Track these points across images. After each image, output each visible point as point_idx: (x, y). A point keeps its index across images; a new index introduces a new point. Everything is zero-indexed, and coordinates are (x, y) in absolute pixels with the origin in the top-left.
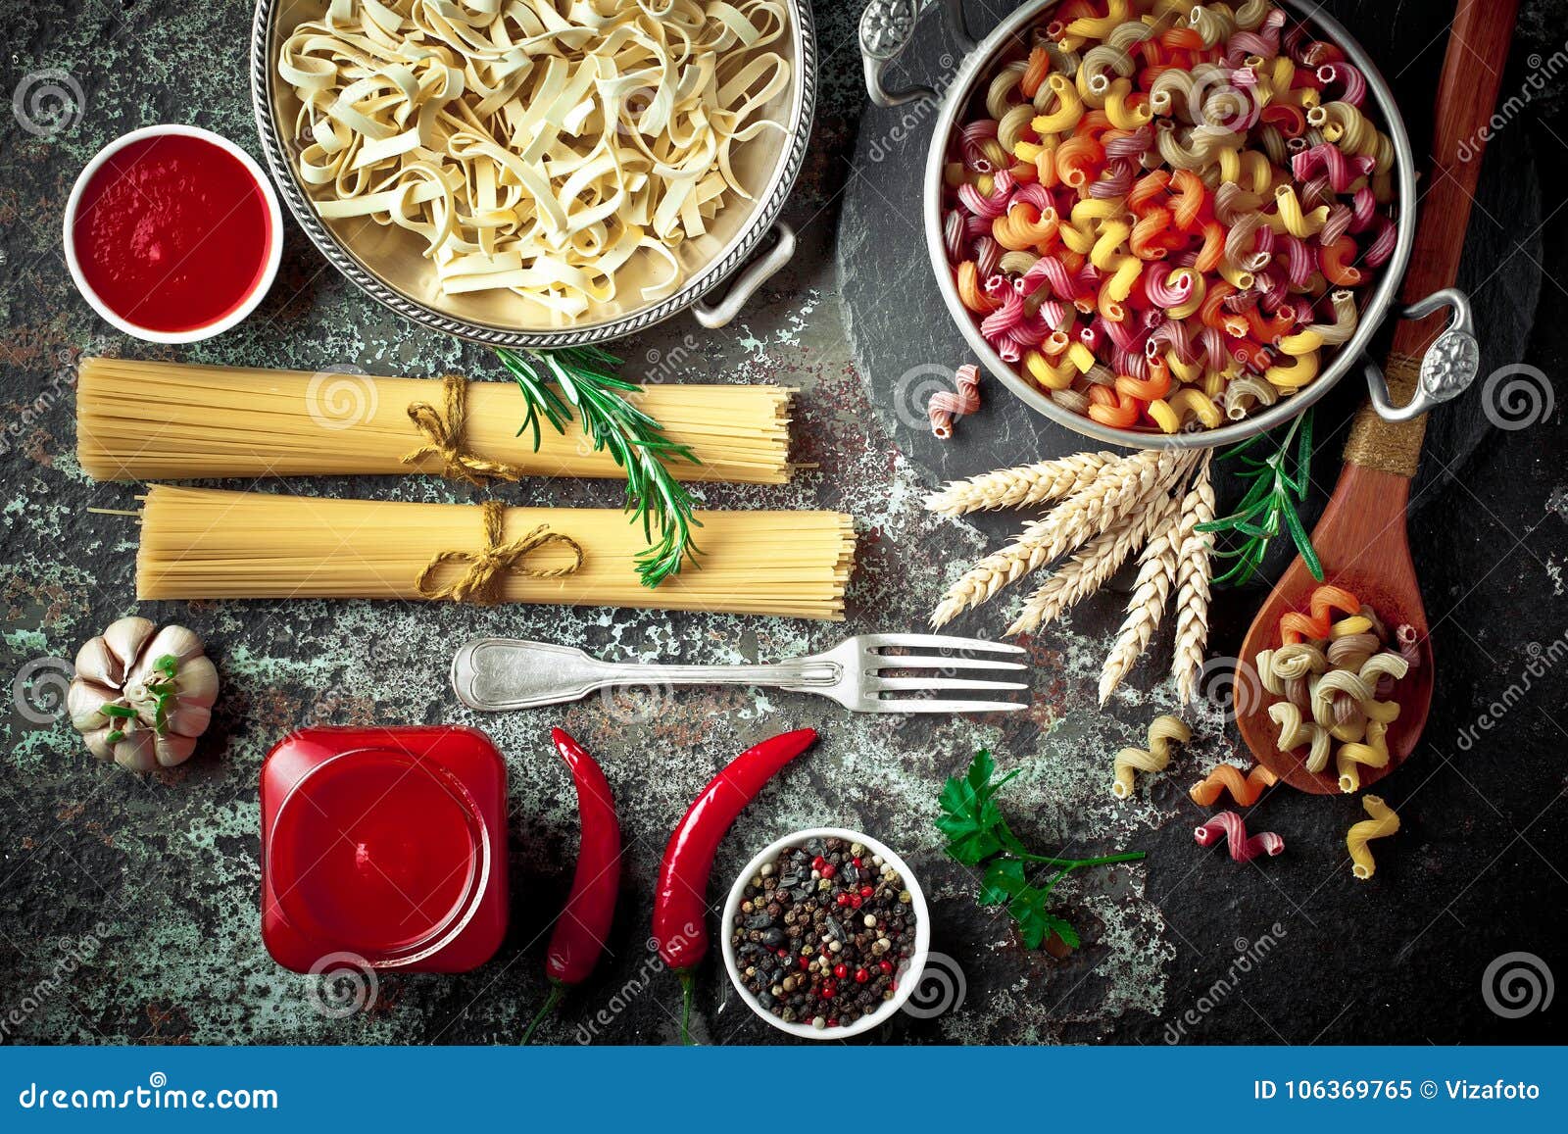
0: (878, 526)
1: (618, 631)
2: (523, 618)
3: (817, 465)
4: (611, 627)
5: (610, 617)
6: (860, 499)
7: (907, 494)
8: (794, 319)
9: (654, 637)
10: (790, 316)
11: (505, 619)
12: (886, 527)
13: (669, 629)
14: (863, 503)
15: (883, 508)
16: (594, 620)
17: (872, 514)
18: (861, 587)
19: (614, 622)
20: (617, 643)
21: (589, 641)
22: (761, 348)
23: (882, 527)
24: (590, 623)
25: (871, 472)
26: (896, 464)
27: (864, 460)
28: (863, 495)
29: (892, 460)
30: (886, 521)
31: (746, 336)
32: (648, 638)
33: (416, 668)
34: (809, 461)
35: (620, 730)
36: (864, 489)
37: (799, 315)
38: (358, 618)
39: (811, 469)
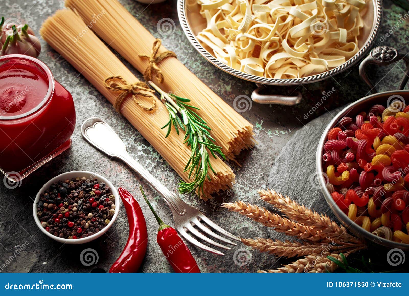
0: (239, 194)
1: (139, 153)
2: (121, 128)
3: (241, 166)
4: (139, 151)
5: (142, 148)
6: (242, 184)
7: (256, 195)
8: (277, 132)
9: (147, 163)
10: (277, 130)
11: (116, 124)
12: (241, 197)
13: (153, 165)
14: (242, 186)
15: (246, 192)
16: (138, 145)
17: (241, 191)
18: (216, 204)
19: (142, 150)
20: (136, 155)
21: (130, 149)
22: (260, 129)
23: (240, 196)
24: (136, 145)
25: (253, 181)
26: (262, 186)
27: (255, 177)
28: (244, 184)
29: (262, 184)
30: (243, 196)
31: (259, 123)
32: (145, 162)
33: (81, 114)
34: (240, 163)
35: (110, 174)
36: (246, 183)
37: (279, 132)
38: (83, 91)
39: (238, 166)
